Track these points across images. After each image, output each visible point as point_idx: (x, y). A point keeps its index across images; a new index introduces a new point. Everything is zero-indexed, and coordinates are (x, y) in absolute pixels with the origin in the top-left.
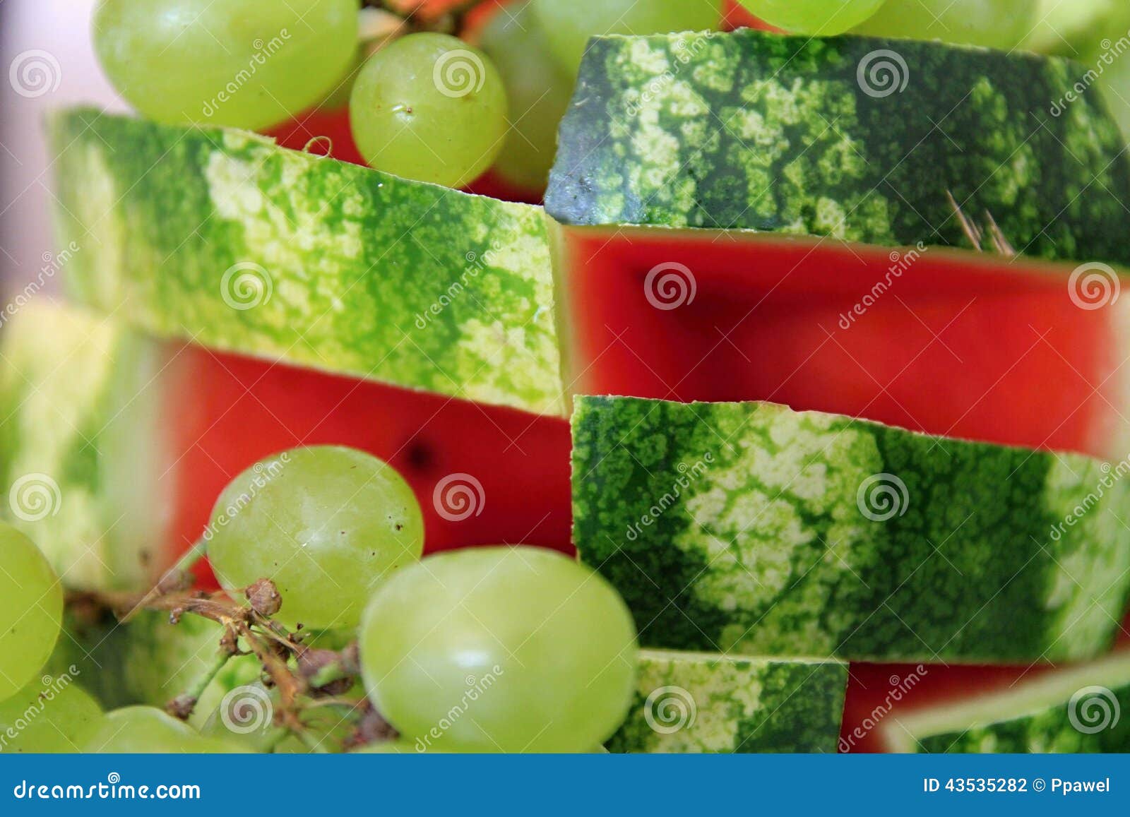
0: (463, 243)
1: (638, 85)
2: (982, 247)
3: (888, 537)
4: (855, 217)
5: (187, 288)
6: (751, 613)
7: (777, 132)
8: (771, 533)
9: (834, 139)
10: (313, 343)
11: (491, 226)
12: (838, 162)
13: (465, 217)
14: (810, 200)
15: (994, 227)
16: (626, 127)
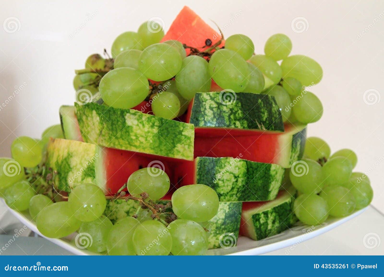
0: (178, 130)
1: (205, 101)
2: (261, 129)
3: (247, 180)
4: (242, 124)
5: (117, 138)
6: (225, 194)
7: (229, 110)
8: (229, 180)
9: (238, 111)
10: (144, 148)
11: (184, 127)
12: (239, 115)
13: (179, 126)
14: (235, 122)
15: (263, 125)
16: (204, 109)
